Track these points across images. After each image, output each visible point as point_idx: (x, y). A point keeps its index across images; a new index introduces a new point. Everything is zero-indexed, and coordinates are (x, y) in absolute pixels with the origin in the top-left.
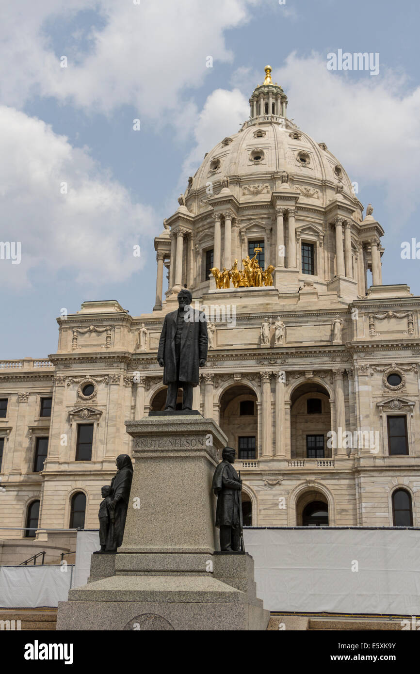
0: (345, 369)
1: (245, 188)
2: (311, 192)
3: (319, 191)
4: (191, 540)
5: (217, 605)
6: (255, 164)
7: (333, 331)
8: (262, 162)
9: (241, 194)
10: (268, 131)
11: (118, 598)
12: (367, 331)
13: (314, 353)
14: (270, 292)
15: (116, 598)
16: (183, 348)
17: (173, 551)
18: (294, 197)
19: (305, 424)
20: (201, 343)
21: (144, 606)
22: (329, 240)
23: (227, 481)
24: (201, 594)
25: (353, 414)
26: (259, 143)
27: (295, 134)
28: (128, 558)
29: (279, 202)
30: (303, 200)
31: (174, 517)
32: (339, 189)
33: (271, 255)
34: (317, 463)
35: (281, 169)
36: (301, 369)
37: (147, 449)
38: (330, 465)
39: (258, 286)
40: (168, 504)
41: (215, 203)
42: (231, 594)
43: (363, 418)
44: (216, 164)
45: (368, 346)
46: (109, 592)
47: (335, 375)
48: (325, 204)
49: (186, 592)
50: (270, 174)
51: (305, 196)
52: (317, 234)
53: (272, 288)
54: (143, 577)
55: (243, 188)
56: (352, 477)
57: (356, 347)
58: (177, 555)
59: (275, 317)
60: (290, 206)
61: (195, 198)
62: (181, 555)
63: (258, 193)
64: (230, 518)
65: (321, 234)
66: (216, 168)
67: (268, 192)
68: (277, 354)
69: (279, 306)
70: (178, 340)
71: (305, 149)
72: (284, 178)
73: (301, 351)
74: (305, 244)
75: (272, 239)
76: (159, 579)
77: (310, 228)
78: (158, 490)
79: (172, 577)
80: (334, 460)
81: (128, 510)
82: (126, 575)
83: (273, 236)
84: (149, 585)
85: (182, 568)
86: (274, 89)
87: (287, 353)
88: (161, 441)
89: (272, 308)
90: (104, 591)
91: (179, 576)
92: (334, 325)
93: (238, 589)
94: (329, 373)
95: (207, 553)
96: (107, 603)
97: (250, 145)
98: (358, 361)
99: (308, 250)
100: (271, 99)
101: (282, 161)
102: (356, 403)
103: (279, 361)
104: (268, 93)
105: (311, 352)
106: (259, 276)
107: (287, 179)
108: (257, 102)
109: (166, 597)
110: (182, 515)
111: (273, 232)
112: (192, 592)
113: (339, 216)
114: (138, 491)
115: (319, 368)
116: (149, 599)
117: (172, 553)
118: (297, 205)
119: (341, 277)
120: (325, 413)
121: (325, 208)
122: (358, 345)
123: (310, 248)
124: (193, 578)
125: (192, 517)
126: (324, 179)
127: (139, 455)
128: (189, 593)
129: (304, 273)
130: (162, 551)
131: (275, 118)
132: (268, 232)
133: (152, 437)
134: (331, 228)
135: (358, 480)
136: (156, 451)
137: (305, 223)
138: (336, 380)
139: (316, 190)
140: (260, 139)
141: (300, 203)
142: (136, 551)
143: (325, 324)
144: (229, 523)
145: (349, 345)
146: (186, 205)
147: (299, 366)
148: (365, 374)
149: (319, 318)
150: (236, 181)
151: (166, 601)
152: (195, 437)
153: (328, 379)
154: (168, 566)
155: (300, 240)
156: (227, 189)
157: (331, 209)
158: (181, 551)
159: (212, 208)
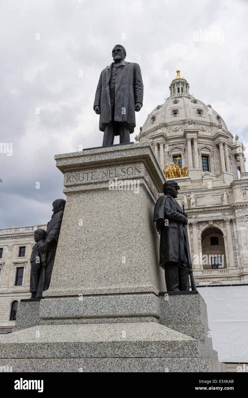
0: (231, 219)
1: (169, 129)
2: (205, 129)
3: (209, 128)
4: (130, 278)
5: (167, 360)
6: (174, 117)
7: (222, 198)
8: (178, 115)
9: (168, 132)
10: (180, 100)
11: (33, 354)
12: (242, 197)
13: (213, 211)
14: (186, 179)
15: (30, 354)
16: (117, 91)
17: (109, 292)
18: (196, 131)
19: (210, 251)
20: (137, 90)
21: (64, 364)
22: (216, 154)
23: (170, 211)
24: (143, 345)
25: (237, 243)
26: (175, 106)
27: (195, 101)
28: (54, 303)
29: (188, 134)
30: (201, 133)
31: (109, 254)
32: (220, 126)
33: (185, 163)
34: (218, 271)
35: (188, 118)
36: (206, 220)
37: (79, 182)
38: (226, 273)
39: (180, 177)
40: (102, 238)
41: (154, 137)
42: (186, 344)
43: (243, 245)
44: (154, 118)
45: (243, 205)
46: (22, 345)
47: (225, 222)
48: (212, 135)
49: (122, 342)
50: (182, 121)
51: (202, 131)
52: (209, 151)
53: (187, 177)
54: (71, 325)
55: (168, 129)
56: (239, 279)
57: (236, 206)
58: (113, 297)
59: (190, 193)
60: (194, 135)
61: (144, 137)
62: (118, 296)
63: (176, 131)
64: (176, 253)
65: (212, 150)
66: (154, 121)
67: (182, 130)
68: (193, 212)
69: (192, 187)
70: (113, 85)
71: (200, 108)
72: (190, 122)
73: (205, 210)
74: (203, 156)
75: (185, 154)
76: (90, 328)
77: (205, 148)
78: (91, 225)
79: (107, 324)
80: (228, 270)
81: (57, 249)
82: (52, 323)
83: (186, 153)
84: (75, 334)
85: (119, 313)
86: (182, 80)
87: (198, 212)
88: (94, 173)
89: (188, 188)
90: (15, 344)
91: (116, 322)
92: (223, 195)
93: (193, 337)
94: (222, 221)
95: (149, 293)
96: (17, 360)
97: (171, 108)
98: (238, 213)
99: (205, 159)
100: (180, 85)
101: (188, 114)
102: (239, 237)
103: (194, 216)
104: (179, 82)
105: (211, 210)
106: (180, 172)
107: (192, 122)
108: (173, 87)
109: (95, 350)
110: (118, 249)
111: (186, 151)
112: (130, 343)
113: (221, 140)
114: (69, 228)
115: (216, 219)
116: (73, 354)
117: (107, 295)
118: (198, 136)
119: (224, 172)
120: (221, 244)
121: (213, 137)
122: (237, 205)
123: (206, 158)
124: (133, 324)
125: (130, 251)
126: (211, 122)
127: (70, 189)
128: (126, 344)
129: (204, 171)
130: (95, 293)
131: (183, 95)
132: (183, 151)
133: (85, 171)
134: (217, 147)
135: (243, 280)
136: (89, 184)
137: (203, 145)
138: (226, 225)
139: (208, 128)
140: (176, 104)
141: (199, 135)
142: (64, 295)
143: (218, 195)
144: (175, 259)
145: (232, 205)
146: (139, 141)
147: (205, 218)
148: (243, 221)
149: (215, 192)
150: (165, 125)
151: (96, 356)
152: (131, 166)
153: (221, 225)
154: (103, 311)
155: (201, 154)
156: (160, 130)
157: (216, 137)
158: (118, 292)
159: (153, 141)
